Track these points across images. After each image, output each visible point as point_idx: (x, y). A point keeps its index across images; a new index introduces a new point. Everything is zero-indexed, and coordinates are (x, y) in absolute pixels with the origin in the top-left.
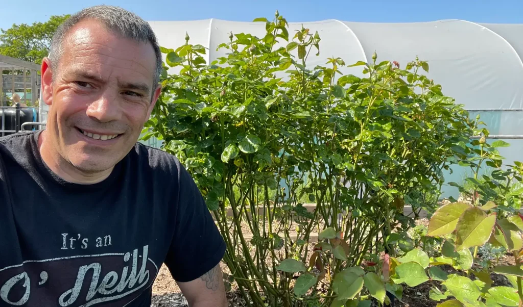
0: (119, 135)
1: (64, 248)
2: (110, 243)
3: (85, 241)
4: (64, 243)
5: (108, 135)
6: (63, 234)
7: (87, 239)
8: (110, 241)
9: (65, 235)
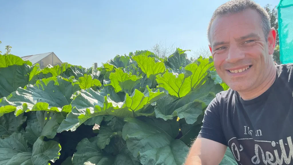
0: (250, 66)
1: (245, 134)
2: (261, 134)
3: (251, 131)
4: (245, 131)
5: (242, 68)
6: (245, 126)
7: (252, 131)
8: (261, 133)
9: (245, 127)
